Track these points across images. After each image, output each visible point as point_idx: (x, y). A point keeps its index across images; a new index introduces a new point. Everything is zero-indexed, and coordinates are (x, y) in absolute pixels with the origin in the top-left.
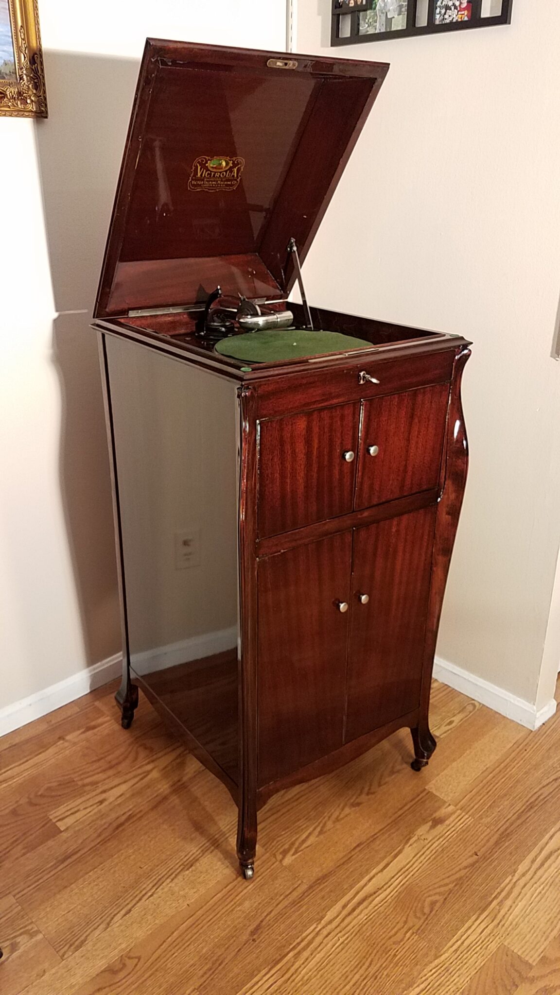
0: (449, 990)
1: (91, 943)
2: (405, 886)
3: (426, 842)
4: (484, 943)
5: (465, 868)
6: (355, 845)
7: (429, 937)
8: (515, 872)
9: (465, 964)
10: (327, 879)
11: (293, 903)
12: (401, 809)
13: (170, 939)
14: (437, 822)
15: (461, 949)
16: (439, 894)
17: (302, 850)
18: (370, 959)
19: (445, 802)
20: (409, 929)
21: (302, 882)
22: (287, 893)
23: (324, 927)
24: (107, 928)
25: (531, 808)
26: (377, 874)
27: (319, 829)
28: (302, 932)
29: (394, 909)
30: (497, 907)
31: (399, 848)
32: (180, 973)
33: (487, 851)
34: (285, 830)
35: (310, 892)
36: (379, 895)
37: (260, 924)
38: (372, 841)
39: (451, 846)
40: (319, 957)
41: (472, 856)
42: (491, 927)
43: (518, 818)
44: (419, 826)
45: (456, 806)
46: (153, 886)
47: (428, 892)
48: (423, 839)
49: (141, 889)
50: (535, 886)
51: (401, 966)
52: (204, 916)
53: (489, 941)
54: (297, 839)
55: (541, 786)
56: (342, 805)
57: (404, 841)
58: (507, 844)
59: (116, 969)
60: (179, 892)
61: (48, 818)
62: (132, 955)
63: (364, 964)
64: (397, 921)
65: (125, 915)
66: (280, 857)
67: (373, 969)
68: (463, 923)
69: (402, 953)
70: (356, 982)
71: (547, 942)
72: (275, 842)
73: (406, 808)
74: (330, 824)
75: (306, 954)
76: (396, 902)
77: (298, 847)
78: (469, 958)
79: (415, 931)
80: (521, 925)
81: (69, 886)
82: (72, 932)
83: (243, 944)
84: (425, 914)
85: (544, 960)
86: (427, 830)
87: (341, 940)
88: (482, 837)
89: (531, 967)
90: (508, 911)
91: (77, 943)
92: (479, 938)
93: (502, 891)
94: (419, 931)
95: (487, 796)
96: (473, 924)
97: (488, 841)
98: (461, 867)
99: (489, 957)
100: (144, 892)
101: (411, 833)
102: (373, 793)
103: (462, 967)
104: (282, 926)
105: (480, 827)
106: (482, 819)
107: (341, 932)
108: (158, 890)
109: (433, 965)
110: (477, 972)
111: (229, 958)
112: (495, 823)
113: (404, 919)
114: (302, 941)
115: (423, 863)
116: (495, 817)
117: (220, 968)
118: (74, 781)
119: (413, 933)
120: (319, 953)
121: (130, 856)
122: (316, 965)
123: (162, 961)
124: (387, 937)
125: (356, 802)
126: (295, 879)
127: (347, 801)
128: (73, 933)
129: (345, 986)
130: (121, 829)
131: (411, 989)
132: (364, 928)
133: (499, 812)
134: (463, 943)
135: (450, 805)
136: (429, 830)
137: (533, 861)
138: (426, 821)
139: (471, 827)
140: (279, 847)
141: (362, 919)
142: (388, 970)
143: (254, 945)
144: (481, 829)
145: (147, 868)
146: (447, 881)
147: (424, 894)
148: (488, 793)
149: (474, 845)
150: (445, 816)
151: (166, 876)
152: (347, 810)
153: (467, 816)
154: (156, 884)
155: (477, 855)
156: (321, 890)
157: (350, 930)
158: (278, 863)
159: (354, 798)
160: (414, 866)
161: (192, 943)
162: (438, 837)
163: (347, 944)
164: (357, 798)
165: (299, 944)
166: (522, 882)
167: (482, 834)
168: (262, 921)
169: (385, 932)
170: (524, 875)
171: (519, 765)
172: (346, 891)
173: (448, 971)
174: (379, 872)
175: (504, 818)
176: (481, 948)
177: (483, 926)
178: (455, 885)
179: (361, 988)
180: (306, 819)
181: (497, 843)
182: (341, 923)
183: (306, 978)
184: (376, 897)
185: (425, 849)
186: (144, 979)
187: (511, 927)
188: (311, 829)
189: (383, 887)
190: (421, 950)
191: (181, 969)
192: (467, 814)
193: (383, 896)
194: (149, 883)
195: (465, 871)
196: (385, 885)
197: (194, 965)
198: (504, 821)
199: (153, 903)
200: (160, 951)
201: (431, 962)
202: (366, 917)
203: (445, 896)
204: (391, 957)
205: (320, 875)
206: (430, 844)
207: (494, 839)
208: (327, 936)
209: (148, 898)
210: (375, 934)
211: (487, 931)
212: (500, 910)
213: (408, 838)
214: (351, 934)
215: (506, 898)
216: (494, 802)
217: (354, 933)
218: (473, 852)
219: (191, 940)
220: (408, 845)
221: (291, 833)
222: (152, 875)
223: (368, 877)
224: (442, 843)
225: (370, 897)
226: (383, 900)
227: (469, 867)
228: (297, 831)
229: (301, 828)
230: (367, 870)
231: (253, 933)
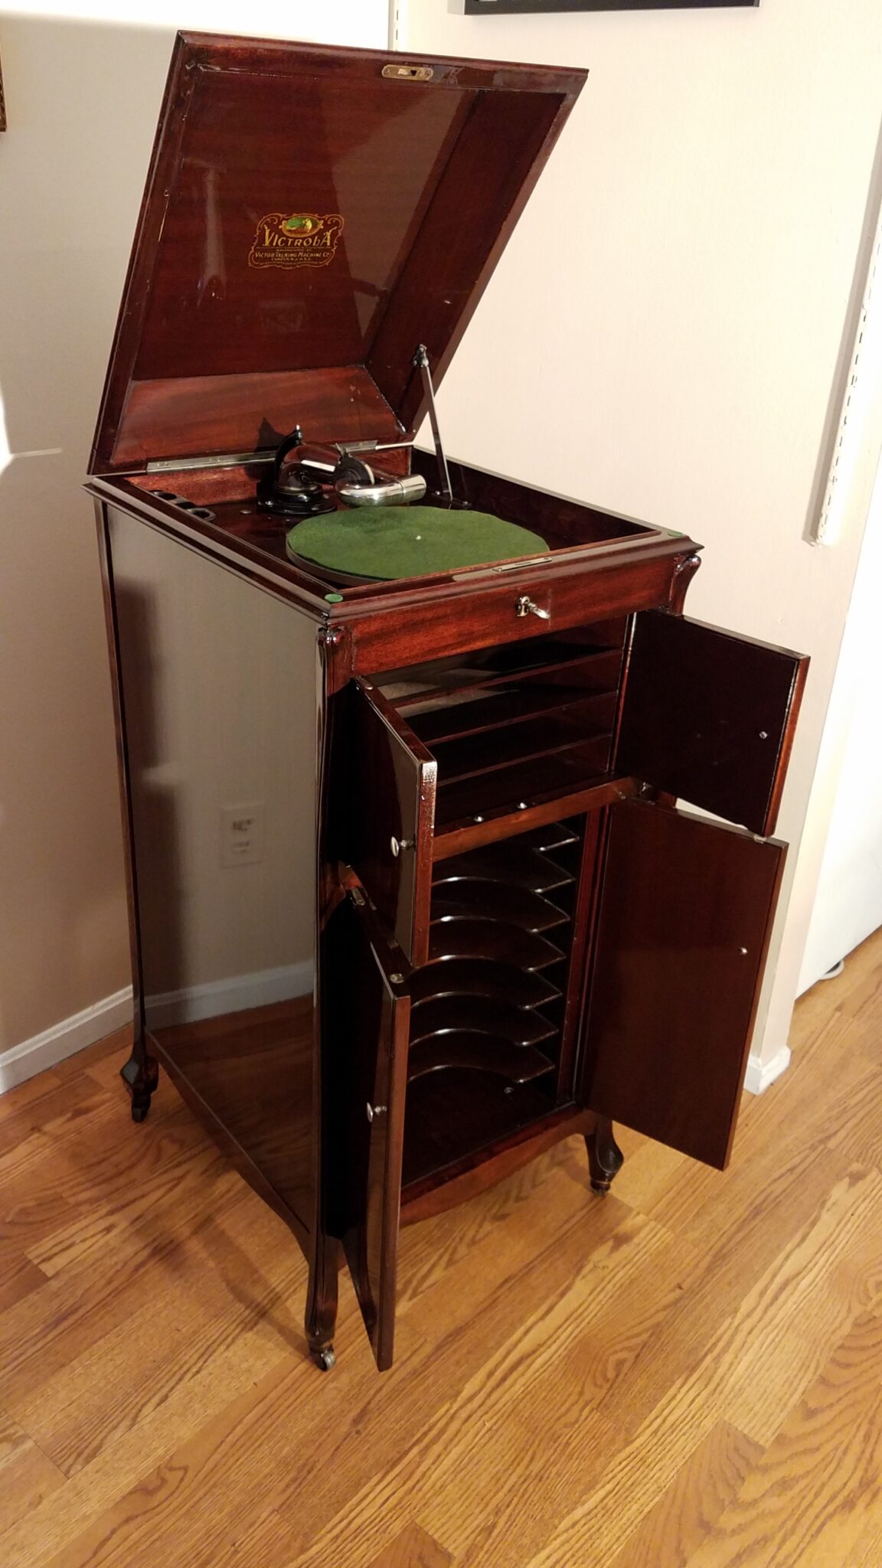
0: (647, 1490)
1: (110, 1450)
2: (577, 1339)
3: (607, 1271)
4: (694, 1419)
5: (665, 1308)
6: (500, 1280)
7: (616, 1414)
8: (736, 1311)
9: (668, 1452)
10: (462, 1335)
12: (566, 1222)
13: (230, 1437)
14: (621, 1240)
15: (663, 1429)
16: (630, 1349)
17: (422, 1292)
18: (530, 1453)
19: (630, 1210)
20: (587, 1404)
21: (426, 1340)
22: (404, 1358)
23: (461, 1407)
24: (132, 1425)
25: (757, 1214)
26: (535, 1323)
27: (446, 1258)
28: (429, 1416)
29: (563, 1375)
30: (713, 1365)
31: (567, 1282)
32: (250, 1488)
33: (695, 1283)
35: (438, 1354)
36: (540, 1355)
37: (365, 1407)
38: (527, 1273)
39: (643, 1276)
40: (455, 1452)
42: (704, 1394)
43: (739, 1230)
44: (594, 1248)
45: (647, 1215)
46: (199, 1358)
47: (611, 1347)
48: (601, 1267)
49: (182, 1362)
50: (766, 1331)
51: (577, 1459)
52: (281, 1400)
53: (701, 1415)
54: (414, 1275)
55: (769, 1181)
56: (478, 1221)
57: (574, 1272)
58: (723, 1270)
59: (151, 1488)
60: (239, 1365)
61: (26, 1258)
62: (175, 1464)
63: (522, 1460)
64: (568, 1393)
65: (159, 1405)
67: (536, 1467)
68: (664, 1390)
69: (578, 1439)
70: (513, 1486)
71: (783, 1415)
73: (574, 1220)
74: (462, 1250)
75: (437, 1448)
76: (566, 1364)
77: (417, 1287)
78: (674, 1441)
79: (595, 1407)
80: (748, 1389)
81: (69, 1364)
82: (79, 1434)
83: (342, 1439)
84: (608, 1381)
85: (781, 1440)
86: (607, 1253)
87: (488, 1425)
89: (761, 1450)
90: (728, 1369)
91: (87, 1452)
92: (687, 1412)
93: (719, 1340)
94: (602, 1406)
95: (693, 1197)
96: (679, 1391)
98: (658, 1306)
99: (703, 1439)
100: (185, 1368)
101: (585, 1257)
102: (526, 1198)
103: (665, 1455)
104: (400, 1411)
105: (683, 1246)
106: (686, 1233)
107: (486, 1413)
108: (207, 1364)
109: (623, 1454)
110: (686, 1462)
111: (323, 1460)
112: (705, 1238)
113: (578, 1389)
114: (430, 1429)
115: (603, 1303)
116: (705, 1230)
117: (310, 1476)
118: (62, 1198)
119: (593, 1410)
120: (456, 1446)
121: (161, 1312)
122: (454, 1463)
123: (221, 1472)
124: (555, 1418)
125: (500, 1213)
126: (413, 1336)
127: (487, 1212)
128: (81, 1436)
129: (497, 1492)
130: (142, 1270)
131: (592, 1492)
132: (521, 1406)
133: (710, 1221)
134: (664, 1421)
135: (638, 1213)
136: (610, 1253)
137: (762, 1294)
138: (604, 1240)
139: (670, 1245)
141: (516, 1393)
142: (558, 1466)
143: (359, 1439)
144: (684, 1249)
145: (187, 1330)
146: (637, 1330)
147: (606, 1350)
148: (694, 1192)
149: (676, 1273)
150: (631, 1232)
151: (218, 1342)
152: (487, 1227)
154: (203, 1354)
155: (680, 1288)
156: (455, 1351)
157: (500, 1410)
159: (497, 1206)
160: (591, 1308)
161: (266, 1442)
162: (623, 1263)
163: (497, 1430)
164: (501, 1207)
165: (425, 1434)
166: (746, 1327)
167: (686, 1256)
168: (369, 1403)
169: (551, 1410)
170: (749, 1315)
172: (491, 1350)
173: (645, 1462)
174: (539, 1320)
175: (719, 1231)
176: (691, 1427)
177: (692, 1394)
178: (651, 1336)
179: (520, 1493)
180: (427, 1243)
181: (709, 1269)
182: (486, 1399)
183: (439, 1484)
184: (536, 1359)
185: (605, 1282)
186: (195, 1499)
187: (732, 1394)
188: (435, 1258)
189: (545, 1342)
190: (606, 1433)
191: (250, 1482)
192: (664, 1226)
193: (546, 1356)
194: (192, 1352)
195: (665, 1313)
196: (548, 1339)
197: (270, 1474)
198: (717, 1237)
199: (201, 1383)
200: (216, 1457)
201: (620, 1451)
202: (523, 1389)
203: (636, 1352)
204: (561, 1447)
205: (452, 1328)
206: (613, 1274)
207: (704, 1265)
208: (466, 1420)
209: (193, 1376)
210: (536, 1414)
211: (699, 1401)
212: (716, 1369)
213: (579, 1265)
214: (502, 1416)
215: (725, 1350)
216: (702, 1207)
217: (506, 1415)
218: (674, 1284)
219: (263, 1437)
220: (580, 1277)
221: (405, 1265)
222: (196, 1341)
223: (523, 1329)
224: (630, 1272)
225: (527, 1358)
226: (547, 1362)
227: (670, 1307)
228: (414, 1262)
229: (419, 1257)
230: (521, 1318)
231: (356, 1422)
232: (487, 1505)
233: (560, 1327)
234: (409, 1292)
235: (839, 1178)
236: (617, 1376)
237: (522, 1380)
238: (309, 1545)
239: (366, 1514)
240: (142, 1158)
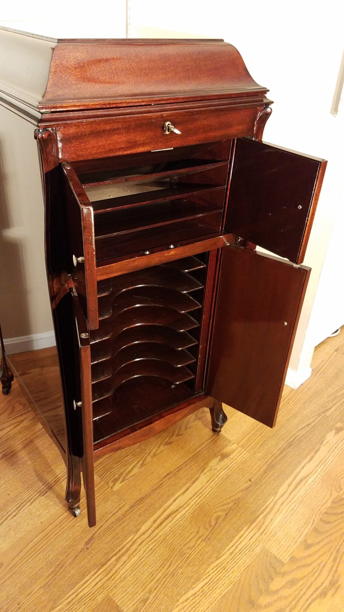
0: (225, 583)
2: (199, 505)
3: (216, 471)
4: (251, 547)
5: (242, 491)
6: (165, 474)
7: (213, 543)
8: (276, 493)
9: (237, 563)
10: (144, 501)
11: (118, 520)
12: (199, 446)
13: (26, 548)
14: (224, 456)
15: (235, 552)
16: (223, 510)
17: (127, 479)
18: (170, 561)
19: (230, 441)
20: (200, 538)
21: (126, 503)
22: (114, 512)
23: (139, 537)
25: (290, 446)
26: (180, 496)
27: (141, 462)
28: (122, 541)
29: (190, 522)
30: (263, 520)
31: (197, 476)
32: (31, 575)
33: (258, 478)
34: (117, 463)
35: (131, 510)
36: (180, 512)
37: (93, 536)
38: (178, 471)
39: (233, 475)
40: (134, 560)
41: (247, 482)
43: (281, 453)
44: (211, 459)
45: (238, 444)
46: (17, 509)
47: (214, 509)
48: (213, 469)
49: (8, 510)
50: (290, 503)
51: (192, 566)
52: (53, 531)
53: (255, 545)
54: (124, 471)
55: (298, 429)
56: (159, 444)
57: (200, 471)
58: (271, 473)
60: (35, 513)
63: (165, 565)
64: (191, 532)
67: (171, 569)
68: (238, 531)
69: (193, 556)
70: (159, 579)
71: (296, 545)
72: (109, 473)
73: (203, 446)
74: (149, 459)
75: (124, 558)
76: (192, 517)
77: (125, 477)
78: (240, 558)
79: (204, 539)
80: (279, 533)
83: (79, 551)
84: (211, 526)
85: (293, 559)
86: (217, 462)
87: (151, 547)
88: (255, 467)
89: (283, 564)
90: (270, 522)
92: (248, 543)
93: (266, 508)
94: (207, 539)
95: (260, 437)
96: (245, 533)
97: (259, 470)
98: (240, 489)
99: (255, 557)
100: (9, 514)
101: (206, 464)
102: (182, 435)
103: (235, 565)
104: (109, 538)
105: (254, 460)
106: (256, 453)
107: (150, 541)
108: (20, 511)
109: (215, 564)
110: (245, 569)
111: (68, 563)
112: (264, 457)
113: (197, 530)
114: (122, 548)
115: (212, 487)
116: (265, 452)
117: (62, 570)
119: (202, 541)
120: (134, 557)
122: (131, 566)
123: (19, 566)
124: (183, 544)
125: (169, 441)
126: (120, 500)
127: (163, 440)
129: (151, 582)
131: (198, 583)
132: (168, 537)
133: (268, 448)
134: (237, 547)
135: (234, 443)
136: (218, 462)
137: (289, 485)
138: (216, 456)
139: (248, 459)
140: (111, 477)
141: (167, 530)
142: (182, 569)
143: (88, 552)
144: (255, 461)
145: (13, 495)
146: (229, 500)
147: (212, 511)
148: (261, 434)
149: (249, 473)
150: (230, 452)
151: (27, 501)
152: (162, 448)
153: (245, 452)
154: (19, 507)
155: (250, 481)
156: (139, 509)
157: (158, 539)
158: (110, 489)
159: (168, 438)
160: (207, 489)
161: (42, 552)
162: (224, 468)
163: (155, 550)
164: (169, 438)
165: (120, 550)
166: (280, 501)
167: (255, 465)
168: (94, 534)
169: (182, 540)
170: (282, 496)
171: (283, 414)
172: (157, 509)
173: (225, 568)
174: (181, 495)
175: (271, 454)
176: (249, 551)
177: (251, 534)
178: (234, 504)
179: (162, 583)
180: (133, 455)
181: (265, 472)
182: (151, 534)
183: (123, 576)
184: (178, 514)
185: (215, 477)
187: (271, 535)
188: (136, 462)
189: (183, 506)
190: (207, 553)
191: (32, 572)
192: (245, 450)
193: (183, 513)
194: (14, 505)
195: (242, 493)
196: (185, 504)
197: (42, 568)
198: (270, 456)
199: (15, 521)
200: (17, 559)
201: (213, 562)
202: (169, 529)
203: (226, 512)
204: (185, 559)
205: (139, 497)
206: (219, 473)
207: (263, 469)
208: (140, 544)
210: (175, 542)
211: (254, 538)
212: (264, 522)
213: (203, 468)
214: (158, 542)
215: (269, 513)
216: (265, 441)
217: (160, 541)
218: (248, 479)
219: (42, 549)
220: (203, 474)
221: (121, 466)
222: (17, 500)
223: (173, 499)
224: (227, 472)
225: (173, 513)
226: (183, 516)
227: (245, 490)
228: (125, 464)
229: (128, 462)
230: (173, 493)
231: (87, 543)
232: (145, 587)
233: (191, 498)
234: (121, 479)
235: (330, 430)
236: (216, 524)
237: (170, 525)
238: (56, 605)
239: (86, 591)
240: (6, 411)
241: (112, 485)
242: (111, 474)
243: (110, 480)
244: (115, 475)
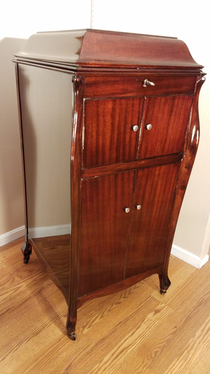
2: (142, 343)
3: (152, 321)
4: (181, 373)
5: (171, 334)
6: (118, 323)
7: (155, 370)
8: (194, 336)
10: (104, 341)
11: (87, 353)
12: (139, 305)
14: (157, 312)
16: (159, 347)
17: (92, 326)
19: (160, 302)
20: (145, 366)
21: (92, 342)
22: (85, 348)
23: (103, 366)
25: (200, 305)
26: (129, 337)
27: (100, 315)
29: (137, 355)
30: (187, 354)
31: (139, 324)
33: (181, 326)
34: (84, 316)
35: (96, 347)
36: (130, 349)
37: (70, 364)
38: (126, 321)
39: (164, 323)
41: (173, 328)
42: (185, 364)
43: (195, 310)
44: (148, 314)
45: (165, 304)
46: (17, 345)
47: (154, 346)
48: (150, 320)
49: (11, 346)
50: (205, 343)
52: (43, 360)
53: (184, 371)
54: (90, 320)
55: (204, 294)
56: (111, 303)
57: (142, 321)
58: (190, 322)
60: (30, 348)
64: (139, 362)
66: (81, 329)
68: (171, 362)
73: (142, 305)
74: (106, 313)
76: (138, 352)
77: (90, 325)
79: (148, 367)
80: (200, 363)
84: (152, 358)
86: (152, 315)
87: (112, 372)
88: (178, 319)
90: (193, 356)
92: (179, 370)
93: (189, 345)
94: (150, 367)
95: (180, 299)
96: (176, 363)
97: (181, 321)
98: (169, 333)
100: (12, 349)
101: (145, 317)
102: (126, 298)
104: (82, 366)
105: (177, 314)
106: (178, 310)
107: (111, 368)
108: (20, 347)
112: (184, 312)
113: (142, 360)
115: (151, 332)
116: (184, 309)
119: (147, 368)
121: (7, 329)
124: (134, 371)
125: (118, 302)
126: (88, 340)
127: (114, 301)
130: (3, 316)
132: (123, 366)
133: (185, 306)
134: (171, 373)
135: (162, 303)
136: (153, 316)
137: (203, 330)
138: (151, 311)
139: (173, 313)
140: (81, 324)
141: (121, 361)
144: (177, 315)
145: (15, 336)
147: (152, 348)
148: (180, 297)
149: (174, 323)
150: (160, 309)
151: (24, 340)
152: (114, 306)
154: (19, 344)
155: (176, 328)
156: (101, 346)
157: (116, 367)
158: (80, 332)
160: (147, 333)
162: (158, 319)
164: (119, 300)
166: (198, 341)
167: (178, 317)
168: (72, 363)
169: (133, 367)
170: (199, 337)
171: (193, 284)
172: (114, 346)
174: (130, 337)
175: (188, 310)
177: (181, 364)
178: (167, 343)
180: (95, 310)
181: (185, 322)
182: (111, 363)
184: (128, 350)
185: (151, 325)
187: (194, 364)
188: (97, 315)
189: (131, 344)
192: (170, 307)
193: (131, 349)
194: (15, 343)
195: (171, 336)
196: (133, 343)
198: (188, 311)
199: (16, 354)
202: (123, 360)
203: (162, 349)
205: (101, 338)
206: (154, 322)
207: (184, 320)
208: (104, 370)
209: (15, 351)
210: (128, 369)
211: (183, 366)
212: (188, 356)
213: (143, 319)
214: (116, 369)
215: (191, 349)
216: (183, 302)
217: (118, 368)
218: (174, 326)
220: (143, 323)
221: (87, 317)
222: (17, 340)
223: (124, 340)
224: (160, 322)
225: (125, 349)
226: (132, 351)
227: (173, 334)
228: (90, 316)
229: (92, 315)
230: (124, 336)
231: (67, 369)
233: (136, 339)
234: (88, 326)
236: (155, 356)
237: (124, 357)
240: (8, 281)
241: (82, 330)
242: (81, 322)
243: (80, 326)
244: (84, 323)
